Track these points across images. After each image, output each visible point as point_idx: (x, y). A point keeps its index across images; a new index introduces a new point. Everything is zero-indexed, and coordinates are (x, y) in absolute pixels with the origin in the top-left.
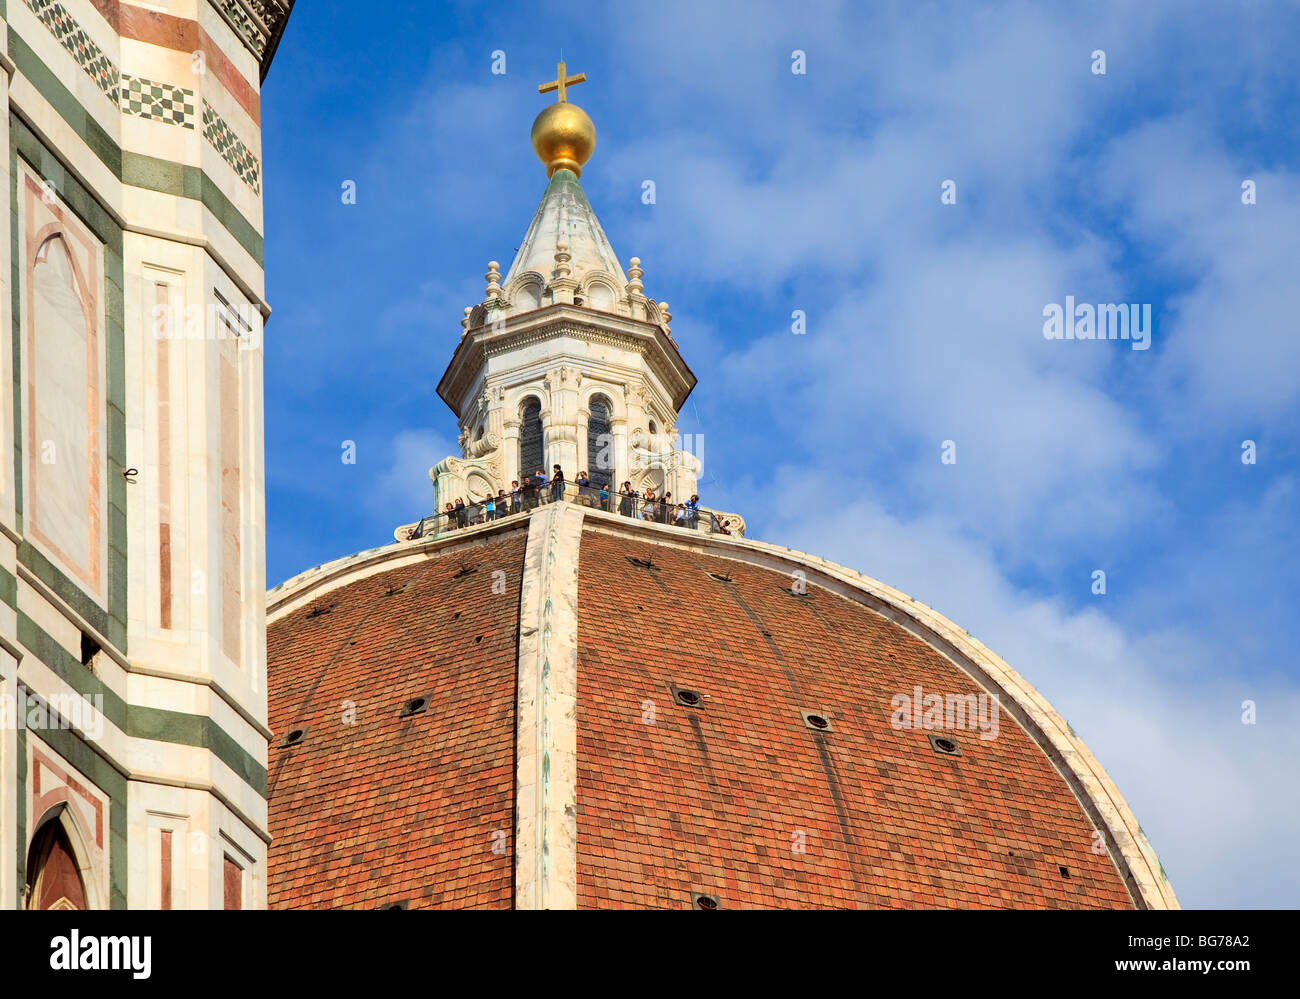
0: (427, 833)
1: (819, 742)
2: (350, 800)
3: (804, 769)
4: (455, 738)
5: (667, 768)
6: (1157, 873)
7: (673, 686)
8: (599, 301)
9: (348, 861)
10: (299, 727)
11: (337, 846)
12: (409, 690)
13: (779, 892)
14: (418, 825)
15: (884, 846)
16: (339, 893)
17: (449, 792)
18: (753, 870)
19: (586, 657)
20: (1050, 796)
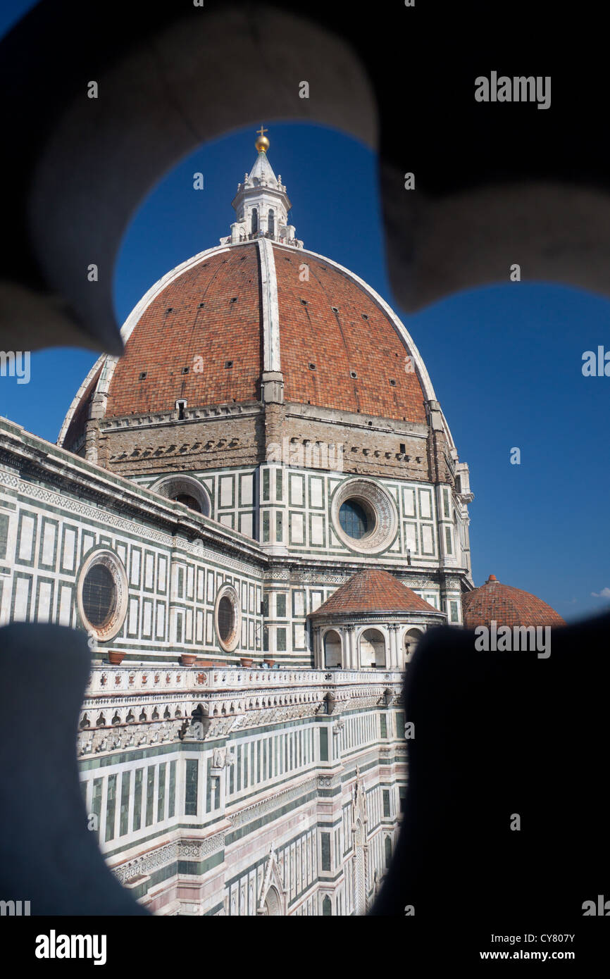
0: (238, 340)
1: (336, 316)
2: (217, 327)
3: (333, 325)
4: (245, 312)
5: (300, 325)
7: (300, 298)
8: (271, 186)
9: (217, 346)
10: (203, 302)
11: (214, 341)
12: (232, 295)
14: (236, 337)
16: (214, 356)
17: (244, 329)
19: (279, 290)
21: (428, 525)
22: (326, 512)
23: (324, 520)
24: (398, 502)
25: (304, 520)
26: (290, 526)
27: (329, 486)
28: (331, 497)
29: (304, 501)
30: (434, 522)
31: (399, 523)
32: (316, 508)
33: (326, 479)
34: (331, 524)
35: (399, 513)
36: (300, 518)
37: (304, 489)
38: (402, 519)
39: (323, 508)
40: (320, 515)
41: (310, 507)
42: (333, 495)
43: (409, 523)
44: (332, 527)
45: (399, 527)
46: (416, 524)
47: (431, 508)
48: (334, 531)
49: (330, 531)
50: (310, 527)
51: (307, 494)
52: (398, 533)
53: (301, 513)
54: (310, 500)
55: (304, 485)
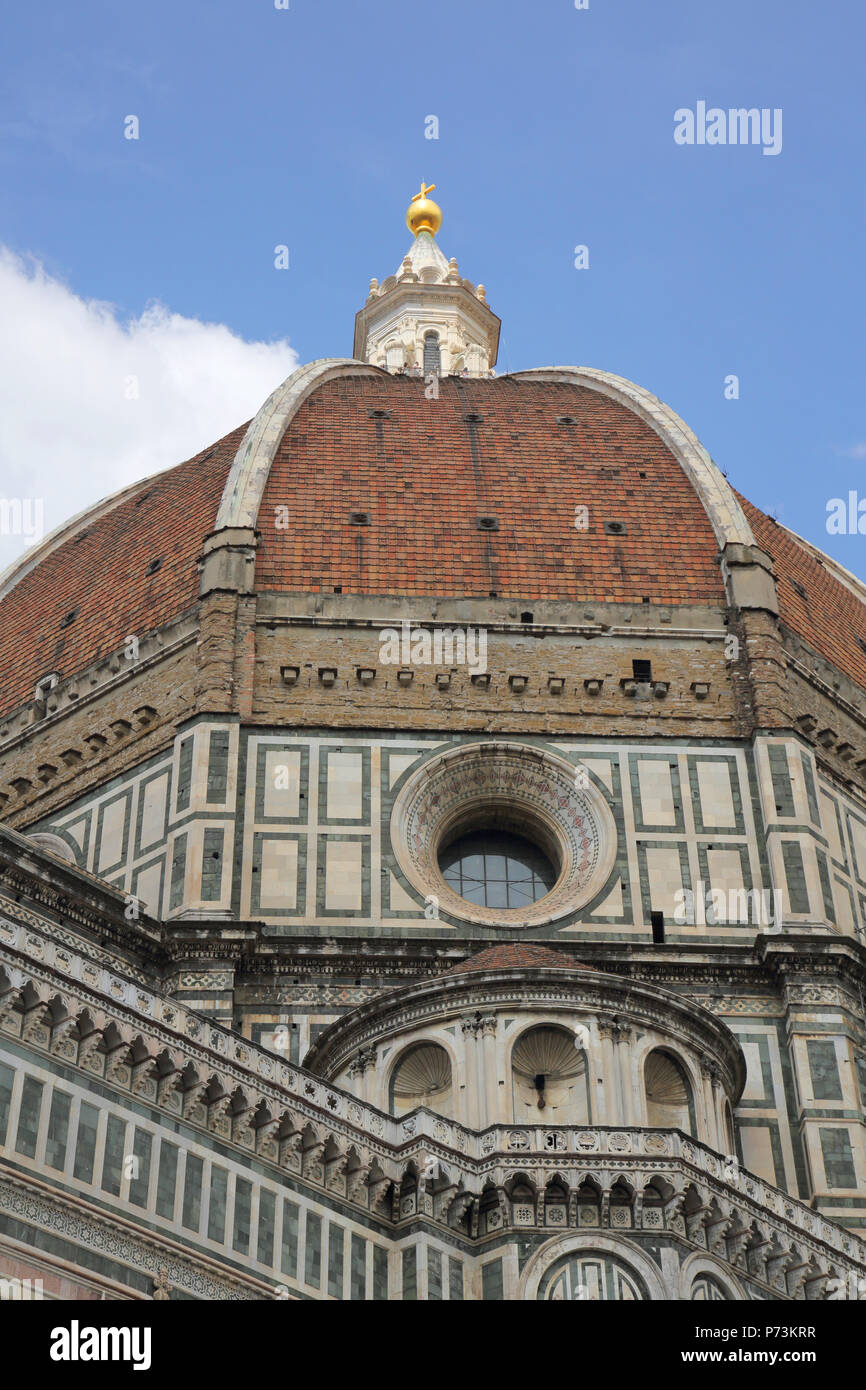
6: (708, 463)
13: (417, 507)
15: (506, 474)
18: (400, 496)
20: (640, 438)
21: (728, 847)
22: (374, 830)
23: (366, 851)
24: (618, 792)
25: (302, 852)
26: (255, 870)
27: (385, 769)
28: (390, 795)
29: (304, 808)
30: (749, 838)
31: (622, 844)
32: (341, 822)
33: (376, 753)
34: (389, 859)
35: (620, 820)
36: (292, 847)
37: (304, 780)
38: (632, 837)
39: (365, 821)
40: (352, 838)
41: (323, 820)
42: (397, 789)
43: (657, 845)
44: (391, 868)
45: (622, 856)
46: (682, 847)
47: (738, 803)
48: (399, 876)
49: (384, 876)
50: (321, 870)
51: (312, 791)
52: (618, 875)
53: (295, 837)
54: (323, 805)
55: (305, 770)
